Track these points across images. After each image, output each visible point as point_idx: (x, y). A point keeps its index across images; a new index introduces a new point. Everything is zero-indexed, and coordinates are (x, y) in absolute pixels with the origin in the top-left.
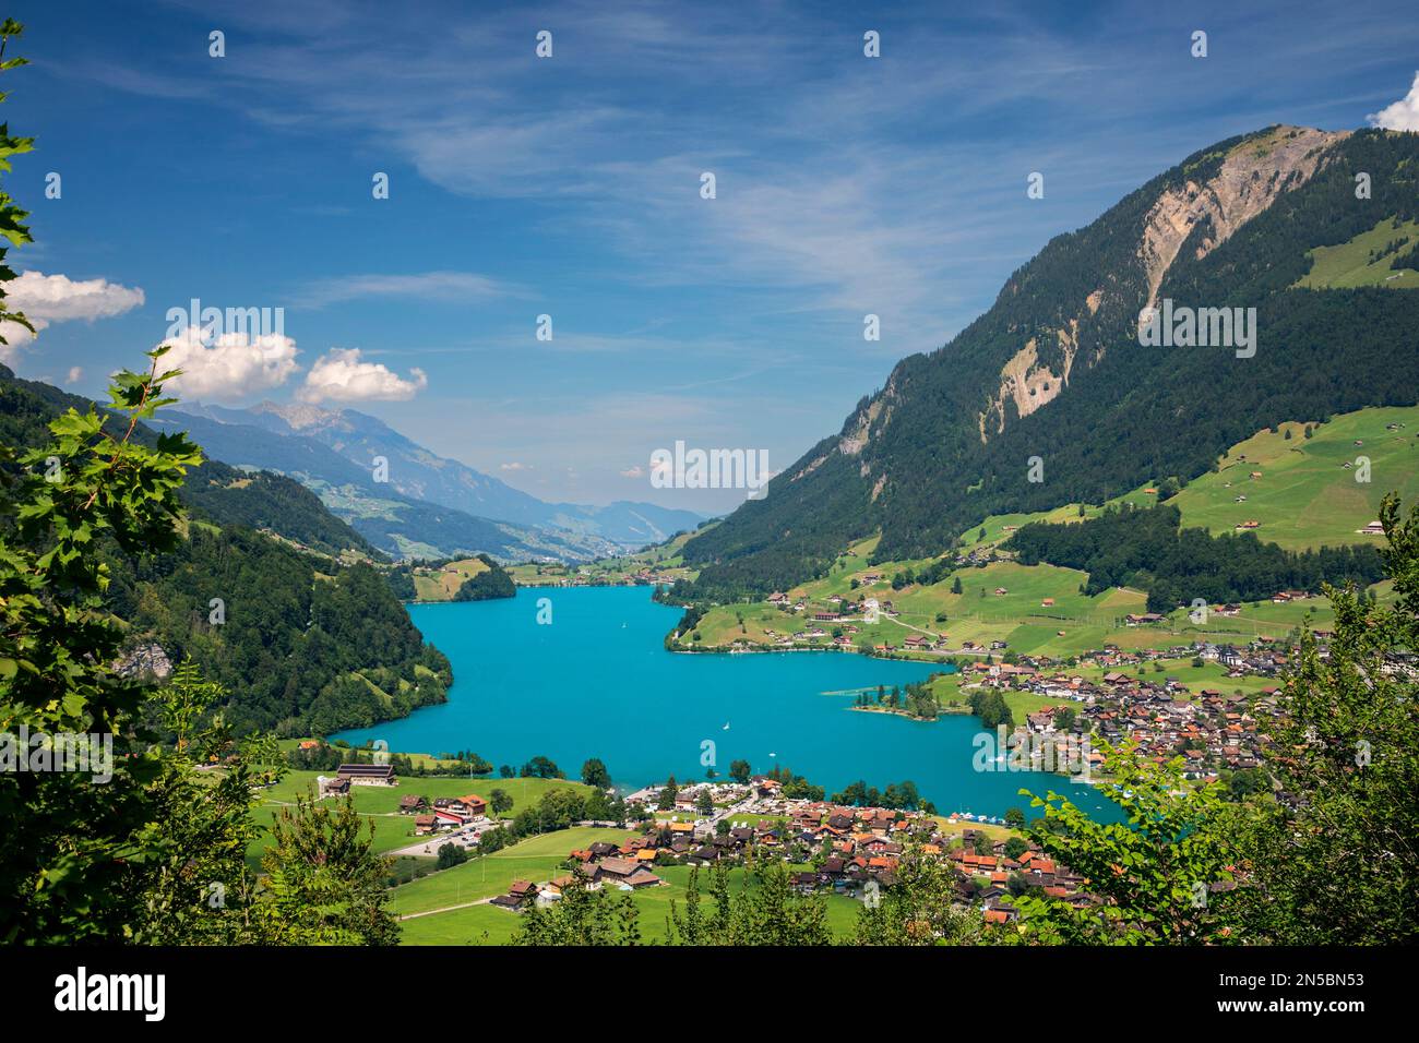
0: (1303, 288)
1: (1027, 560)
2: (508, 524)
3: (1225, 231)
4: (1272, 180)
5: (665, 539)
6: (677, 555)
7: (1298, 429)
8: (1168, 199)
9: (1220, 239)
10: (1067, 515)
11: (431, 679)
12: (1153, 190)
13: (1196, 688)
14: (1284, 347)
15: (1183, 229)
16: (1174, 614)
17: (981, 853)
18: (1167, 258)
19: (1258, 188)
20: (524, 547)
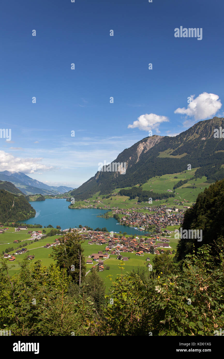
0: (158, 157)
1: (121, 195)
2: (43, 189)
3: (148, 149)
4: (154, 142)
5: (68, 192)
6: (70, 194)
7: (158, 177)
8: (140, 144)
9: (147, 150)
10: (127, 188)
11: (32, 213)
12: (138, 143)
13: (145, 213)
14: (156, 165)
15: (143, 148)
16: (141, 203)
17: (116, 238)
18: (140, 152)
19: (152, 143)
20: (46, 193)
